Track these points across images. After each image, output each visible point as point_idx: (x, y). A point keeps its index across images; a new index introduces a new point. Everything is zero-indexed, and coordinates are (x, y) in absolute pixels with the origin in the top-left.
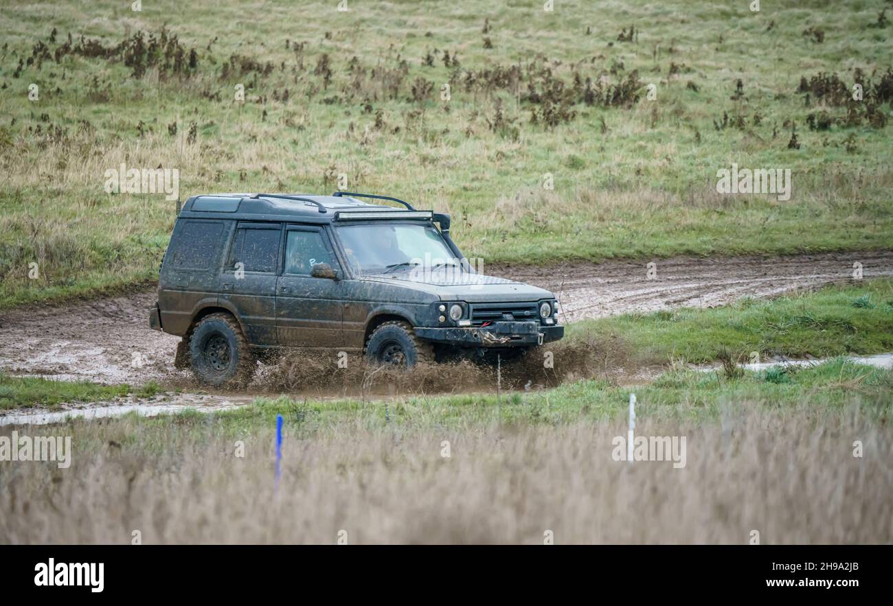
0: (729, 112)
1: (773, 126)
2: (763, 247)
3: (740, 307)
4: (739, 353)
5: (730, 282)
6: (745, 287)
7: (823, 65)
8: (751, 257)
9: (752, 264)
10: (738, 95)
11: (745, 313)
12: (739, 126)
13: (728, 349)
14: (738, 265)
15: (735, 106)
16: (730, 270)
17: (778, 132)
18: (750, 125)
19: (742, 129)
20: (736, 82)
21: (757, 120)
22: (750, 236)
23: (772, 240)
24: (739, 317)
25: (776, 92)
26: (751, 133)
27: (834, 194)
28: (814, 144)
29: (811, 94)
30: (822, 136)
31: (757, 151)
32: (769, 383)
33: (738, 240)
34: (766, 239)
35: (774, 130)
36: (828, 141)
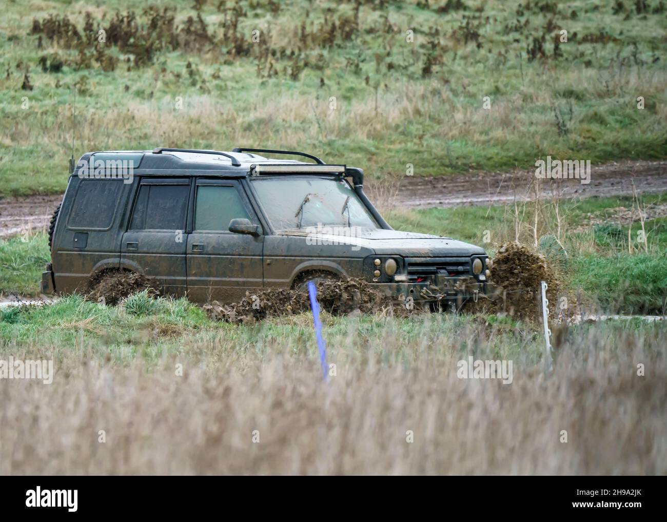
1: (6, 67)
7: (55, 8)
17: (12, 73)
23: (7, 181)
25: (8, 33)
27: (67, 136)
28: (47, 85)
29: (44, 35)
30: (55, 78)
35: (8, 70)
36: (61, 83)
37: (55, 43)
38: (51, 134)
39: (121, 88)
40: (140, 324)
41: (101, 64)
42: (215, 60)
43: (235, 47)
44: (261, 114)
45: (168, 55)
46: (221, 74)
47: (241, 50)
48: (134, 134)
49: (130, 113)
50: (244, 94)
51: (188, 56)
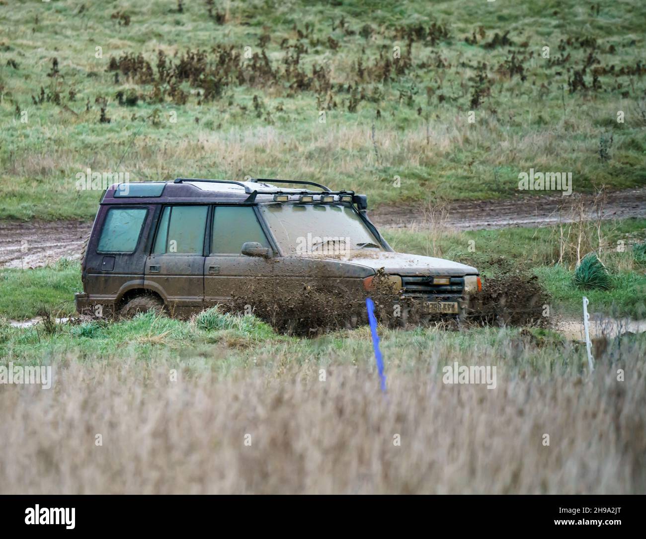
0: (47, 87)
1: (86, 102)
2: (79, 212)
3: (57, 267)
4: (57, 310)
5: (48, 244)
6: (63, 249)
7: (130, 46)
8: (67, 222)
9: (69, 228)
10: (54, 71)
11: (62, 273)
12: (55, 100)
13: (47, 306)
14: (56, 229)
15: (52, 83)
16: (48, 233)
17: (91, 107)
18: (66, 99)
19: (58, 104)
20: (52, 61)
21: (72, 95)
22: (67, 202)
23: (87, 207)
24: (57, 277)
25: (87, 70)
26: (66, 107)
27: (142, 166)
28: (123, 118)
29: (120, 72)
30: (131, 111)
31: (72, 124)
32: (83, 338)
33: (55, 206)
34: (82, 205)
35: (87, 105)
36: (136, 116)
37: (130, 79)
38: (127, 162)
39: (192, 120)
40: (211, 338)
41: (174, 98)
42: (278, 94)
43: (297, 82)
44: (321, 143)
45: (234, 88)
46: (284, 108)
47: (303, 85)
48: (204, 163)
49: (199, 143)
50: (305, 126)
51: (253, 90)
